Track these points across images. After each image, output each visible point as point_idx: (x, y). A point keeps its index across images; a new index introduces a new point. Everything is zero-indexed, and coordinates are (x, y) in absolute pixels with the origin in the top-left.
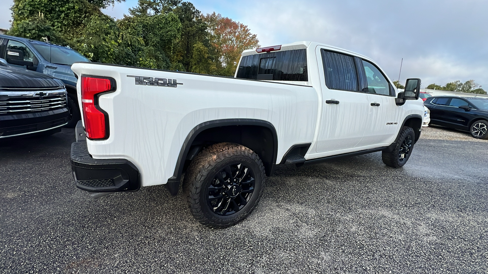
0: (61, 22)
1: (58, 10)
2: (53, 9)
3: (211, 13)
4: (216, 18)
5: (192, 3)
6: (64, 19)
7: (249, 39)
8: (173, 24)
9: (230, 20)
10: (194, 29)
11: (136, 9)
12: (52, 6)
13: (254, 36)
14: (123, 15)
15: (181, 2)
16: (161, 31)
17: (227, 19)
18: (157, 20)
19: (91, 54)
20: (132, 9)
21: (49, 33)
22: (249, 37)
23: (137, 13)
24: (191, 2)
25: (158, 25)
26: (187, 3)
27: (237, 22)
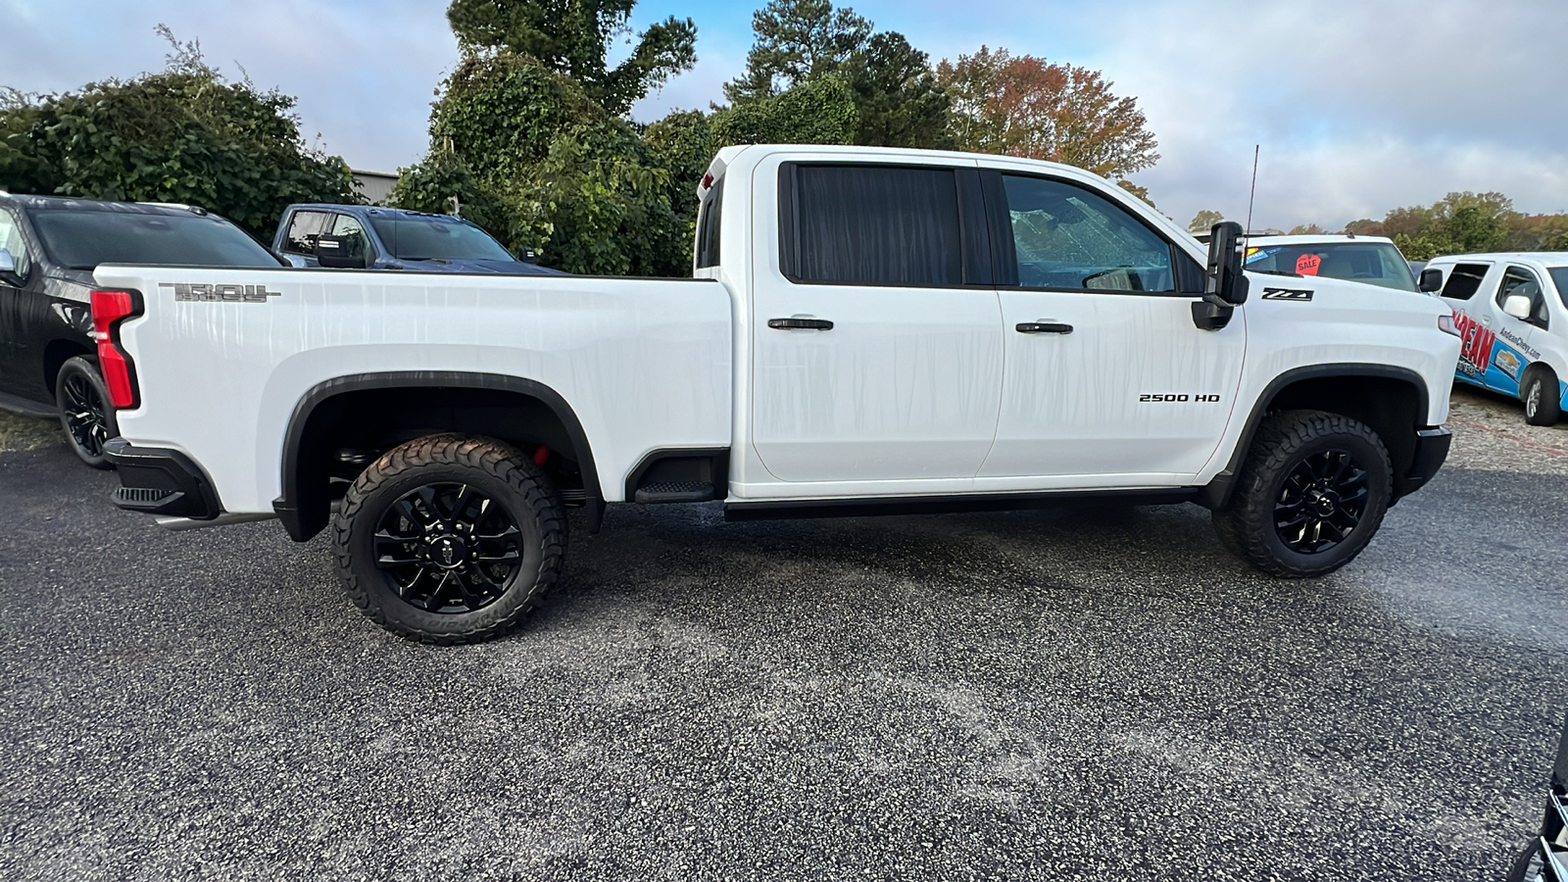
0: (512, 154)
1: (508, 125)
2: (497, 125)
3: (972, 52)
4: (991, 64)
5: (901, 34)
6: (518, 142)
7: (1105, 116)
8: (830, 109)
9: (1040, 63)
10: (903, 115)
11: (741, 82)
12: (495, 117)
13: (1129, 103)
14: (709, 104)
15: (867, 37)
16: (797, 134)
17: (1029, 61)
18: (785, 105)
19: (549, 227)
20: (731, 83)
21: (460, 184)
22: (1105, 112)
23: (746, 93)
24: (897, 32)
25: (790, 118)
26: (887, 36)
27: (1061, 65)
